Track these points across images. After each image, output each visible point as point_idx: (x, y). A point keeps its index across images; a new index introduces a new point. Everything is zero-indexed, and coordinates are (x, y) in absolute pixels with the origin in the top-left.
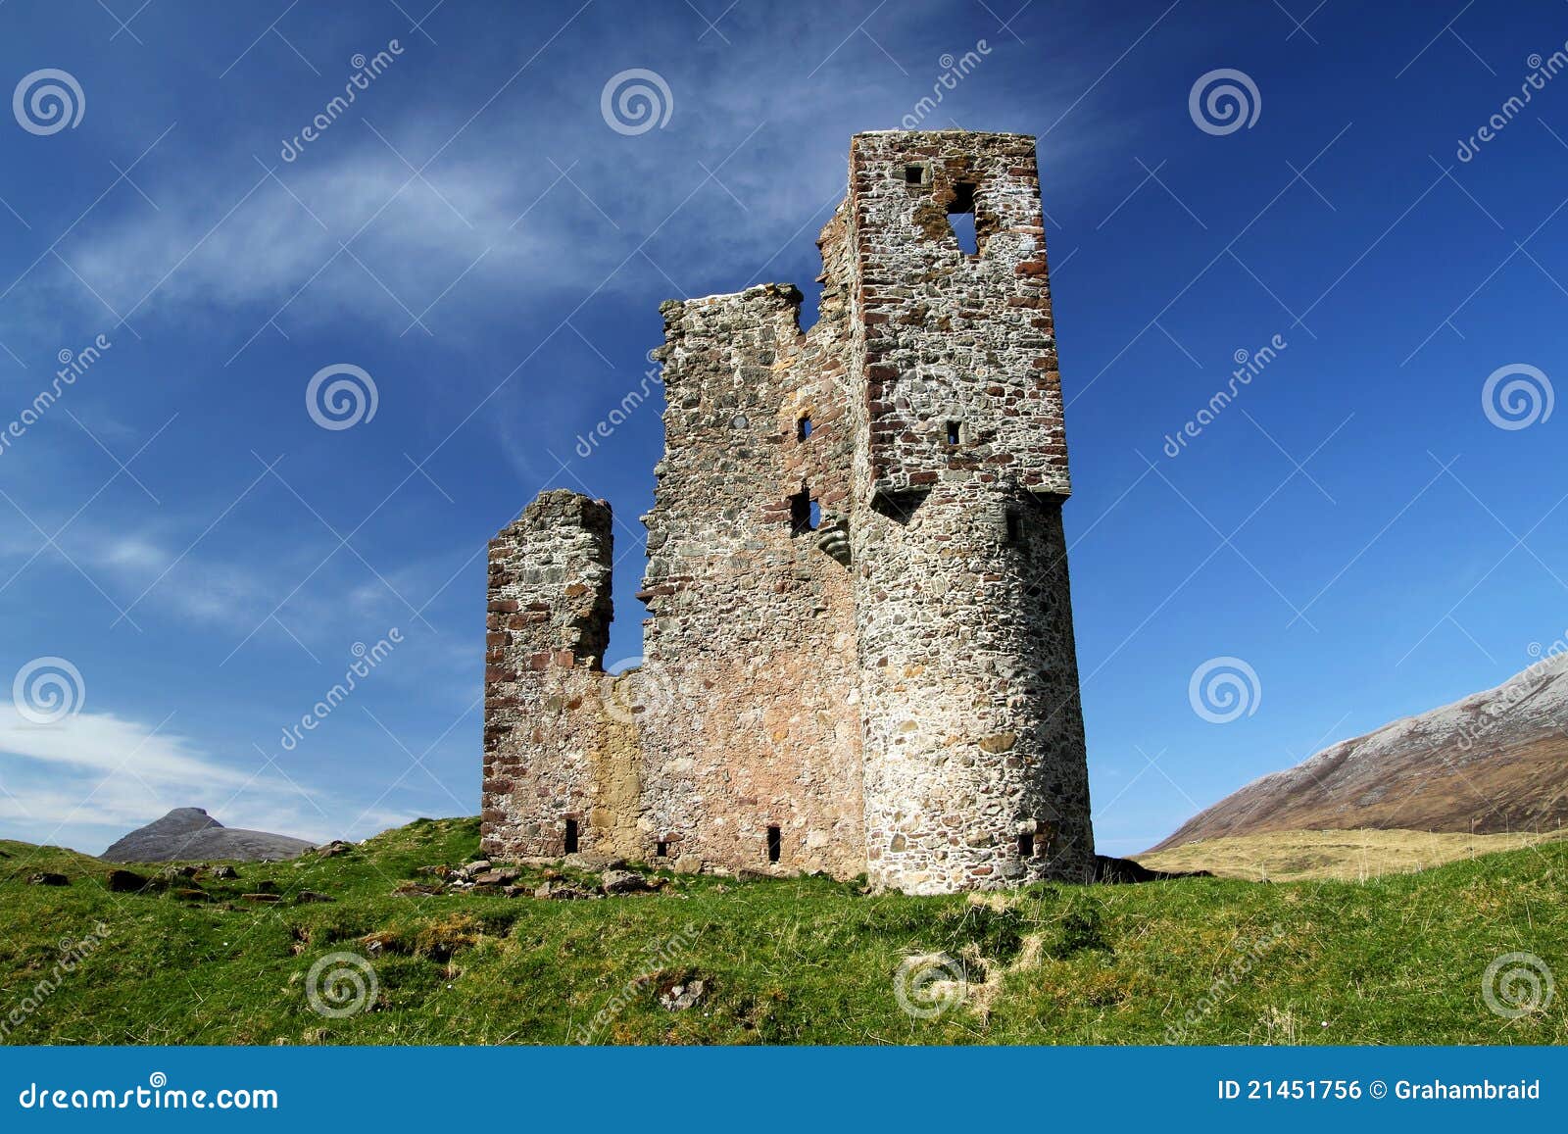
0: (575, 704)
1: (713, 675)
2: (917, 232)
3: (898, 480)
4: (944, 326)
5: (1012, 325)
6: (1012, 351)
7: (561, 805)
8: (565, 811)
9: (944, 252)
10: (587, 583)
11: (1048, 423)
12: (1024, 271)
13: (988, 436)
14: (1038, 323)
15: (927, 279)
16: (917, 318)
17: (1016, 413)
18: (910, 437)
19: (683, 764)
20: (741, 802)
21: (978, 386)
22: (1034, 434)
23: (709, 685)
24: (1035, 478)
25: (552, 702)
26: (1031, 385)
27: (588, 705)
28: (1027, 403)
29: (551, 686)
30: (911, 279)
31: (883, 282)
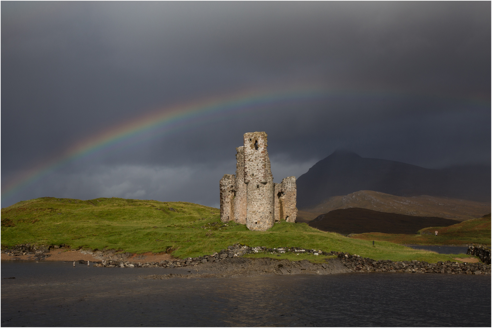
0: (228, 202)
1: (241, 199)
2: (250, 148)
3: (247, 181)
4: (252, 161)
5: (260, 160)
6: (260, 164)
7: (227, 215)
8: (228, 215)
9: (253, 151)
10: (229, 187)
11: (263, 173)
12: (262, 152)
13: (257, 175)
14: (263, 160)
15: (251, 155)
16: (249, 160)
17: (259, 172)
18: (248, 176)
19: (238, 210)
20: (243, 215)
21: (256, 169)
22: (261, 175)
23: (240, 201)
24: (261, 180)
25: (226, 202)
26: (262, 168)
27: (230, 203)
28: (261, 171)
29: (226, 200)
30: (249, 155)
31: (246, 155)
